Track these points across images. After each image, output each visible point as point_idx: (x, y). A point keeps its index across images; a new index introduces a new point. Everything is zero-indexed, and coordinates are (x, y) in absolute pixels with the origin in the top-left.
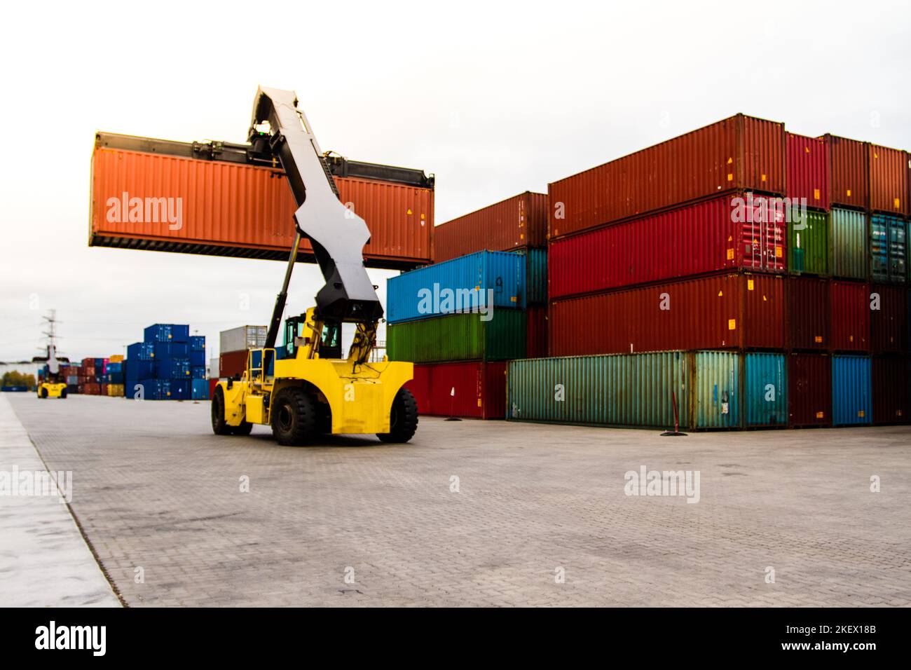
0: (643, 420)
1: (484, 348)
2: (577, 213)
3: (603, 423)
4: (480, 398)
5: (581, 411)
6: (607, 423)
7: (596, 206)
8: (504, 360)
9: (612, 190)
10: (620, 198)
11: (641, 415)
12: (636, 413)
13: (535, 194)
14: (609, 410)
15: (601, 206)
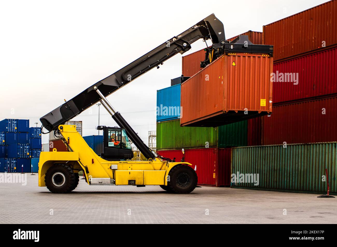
0: (313, 188)
1: (218, 139)
2: (281, 47)
3: (289, 189)
4: (214, 172)
5: (276, 182)
6: (292, 190)
7: (293, 42)
8: (230, 147)
9: (303, 31)
10: (308, 37)
11: (312, 185)
12: (309, 183)
13: (255, 32)
14: (294, 181)
15: (296, 42)
